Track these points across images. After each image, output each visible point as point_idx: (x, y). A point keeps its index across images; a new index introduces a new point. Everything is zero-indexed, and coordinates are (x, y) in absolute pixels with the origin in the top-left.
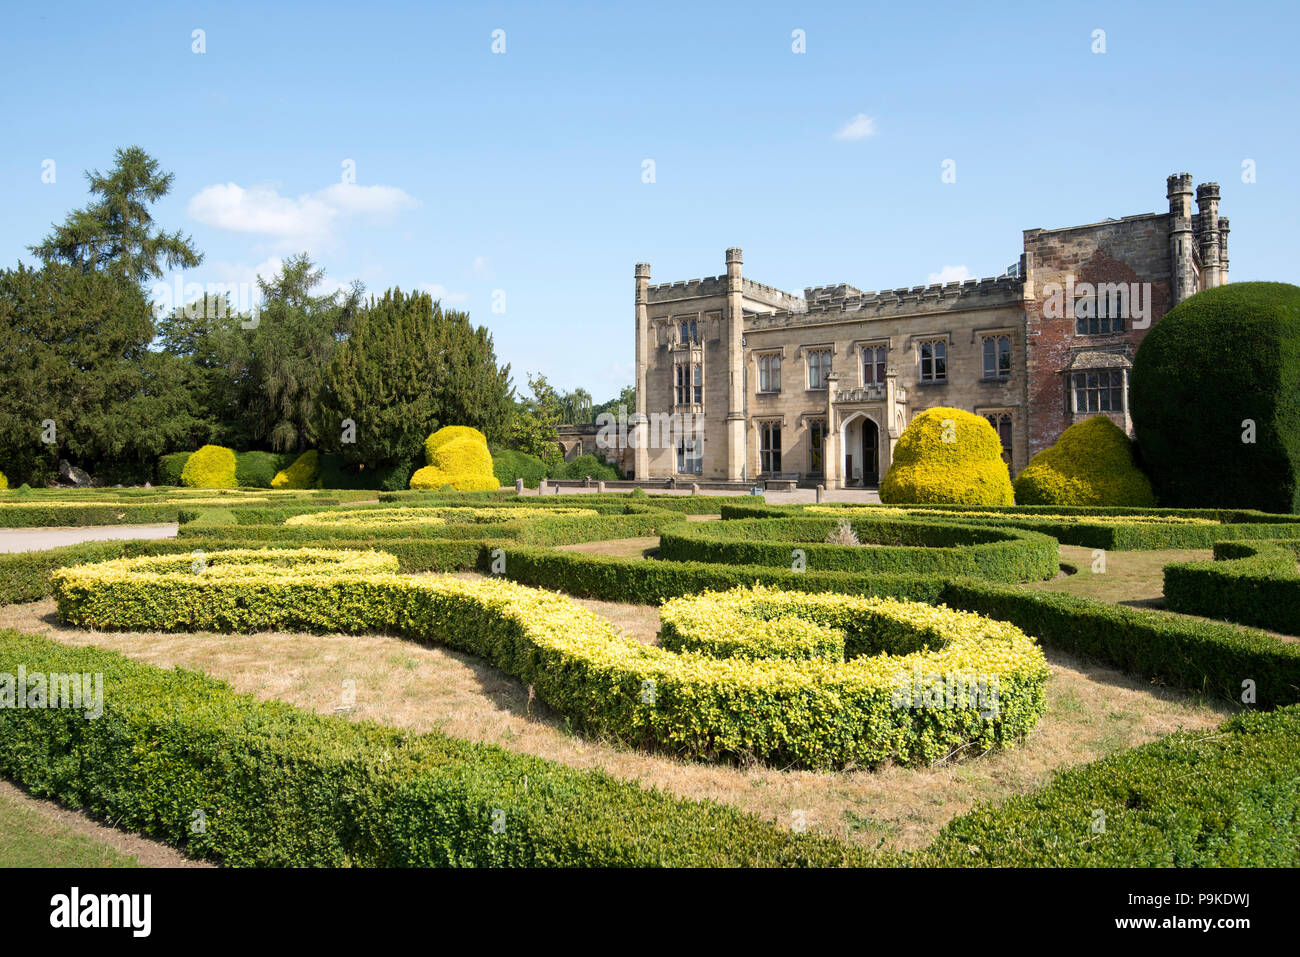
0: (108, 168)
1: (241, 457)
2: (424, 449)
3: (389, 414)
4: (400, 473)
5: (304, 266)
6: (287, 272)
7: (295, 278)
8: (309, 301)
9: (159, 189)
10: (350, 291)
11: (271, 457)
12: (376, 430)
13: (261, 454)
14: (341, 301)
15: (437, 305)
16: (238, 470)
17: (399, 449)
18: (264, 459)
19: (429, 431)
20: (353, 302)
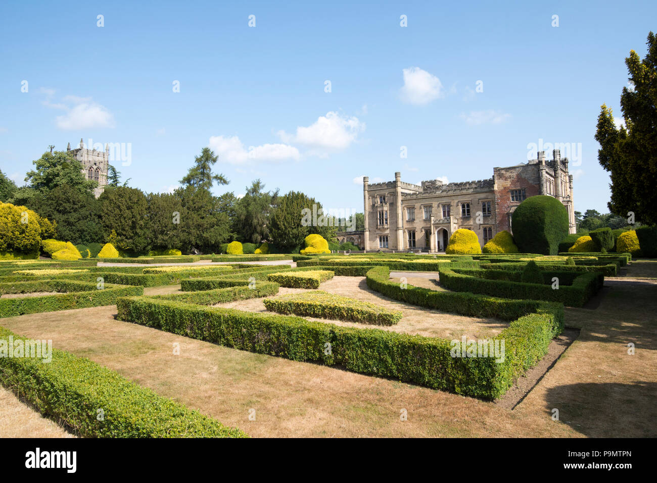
0: (200, 154)
1: (244, 245)
2: (304, 241)
3: (295, 231)
4: (297, 249)
5: (258, 183)
6: (254, 185)
7: (256, 187)
8: (261, 194)
9: (214, 161)
10: (275, 191)
11: (253, 245)
12: (291, 236)
13: (250, 244)
14: (271, 194)
15: (306, 196)
16: (243, 249)
17: (297, 242)
18: (251, 245)
19: (306, 236)
20: (276, 194)
